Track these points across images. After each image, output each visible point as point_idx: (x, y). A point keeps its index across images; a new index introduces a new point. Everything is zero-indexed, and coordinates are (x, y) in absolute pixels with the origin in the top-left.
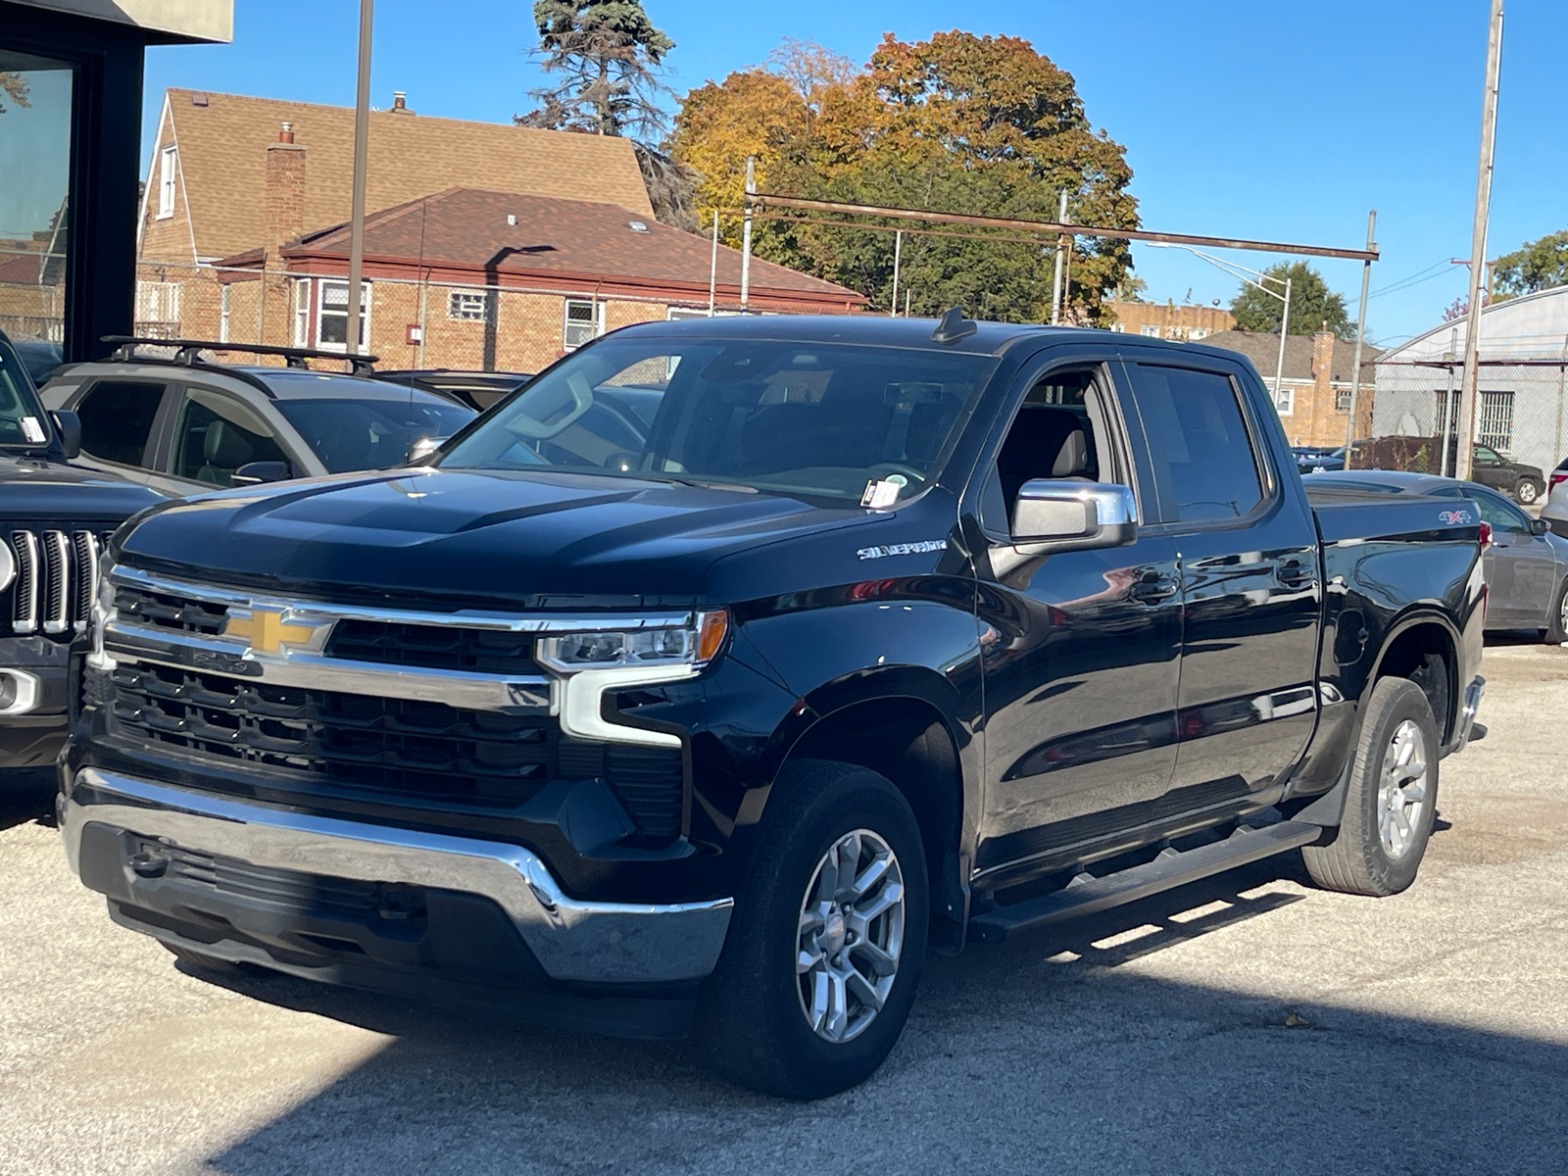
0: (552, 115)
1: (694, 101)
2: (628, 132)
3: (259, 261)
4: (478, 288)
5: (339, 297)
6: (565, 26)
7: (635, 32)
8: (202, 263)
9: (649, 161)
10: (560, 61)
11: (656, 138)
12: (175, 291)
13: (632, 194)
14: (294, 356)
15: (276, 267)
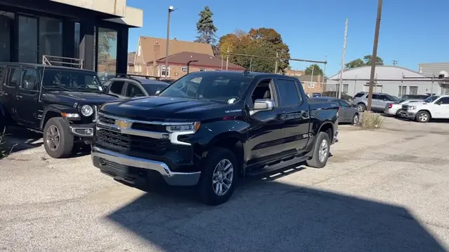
0: (200, 40)
1: (221, 39)
2: (211, 43)
3: (152, 63)
4: (186, 67)
5: (164, 68)
6: (201, 26)
7: (212, 27)
8: (144, 63)
9: (213, 48)
10: (200, 32)
11: (215, 44)
12: (140, 67)
13: (211, 53)
14: (147, 77)
15: (155, 64)
